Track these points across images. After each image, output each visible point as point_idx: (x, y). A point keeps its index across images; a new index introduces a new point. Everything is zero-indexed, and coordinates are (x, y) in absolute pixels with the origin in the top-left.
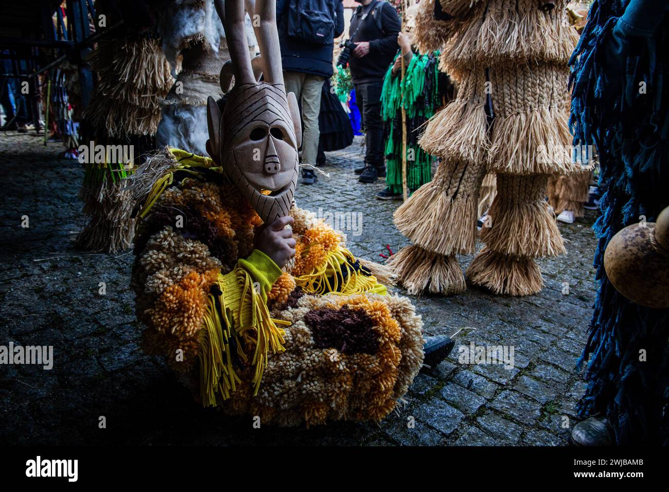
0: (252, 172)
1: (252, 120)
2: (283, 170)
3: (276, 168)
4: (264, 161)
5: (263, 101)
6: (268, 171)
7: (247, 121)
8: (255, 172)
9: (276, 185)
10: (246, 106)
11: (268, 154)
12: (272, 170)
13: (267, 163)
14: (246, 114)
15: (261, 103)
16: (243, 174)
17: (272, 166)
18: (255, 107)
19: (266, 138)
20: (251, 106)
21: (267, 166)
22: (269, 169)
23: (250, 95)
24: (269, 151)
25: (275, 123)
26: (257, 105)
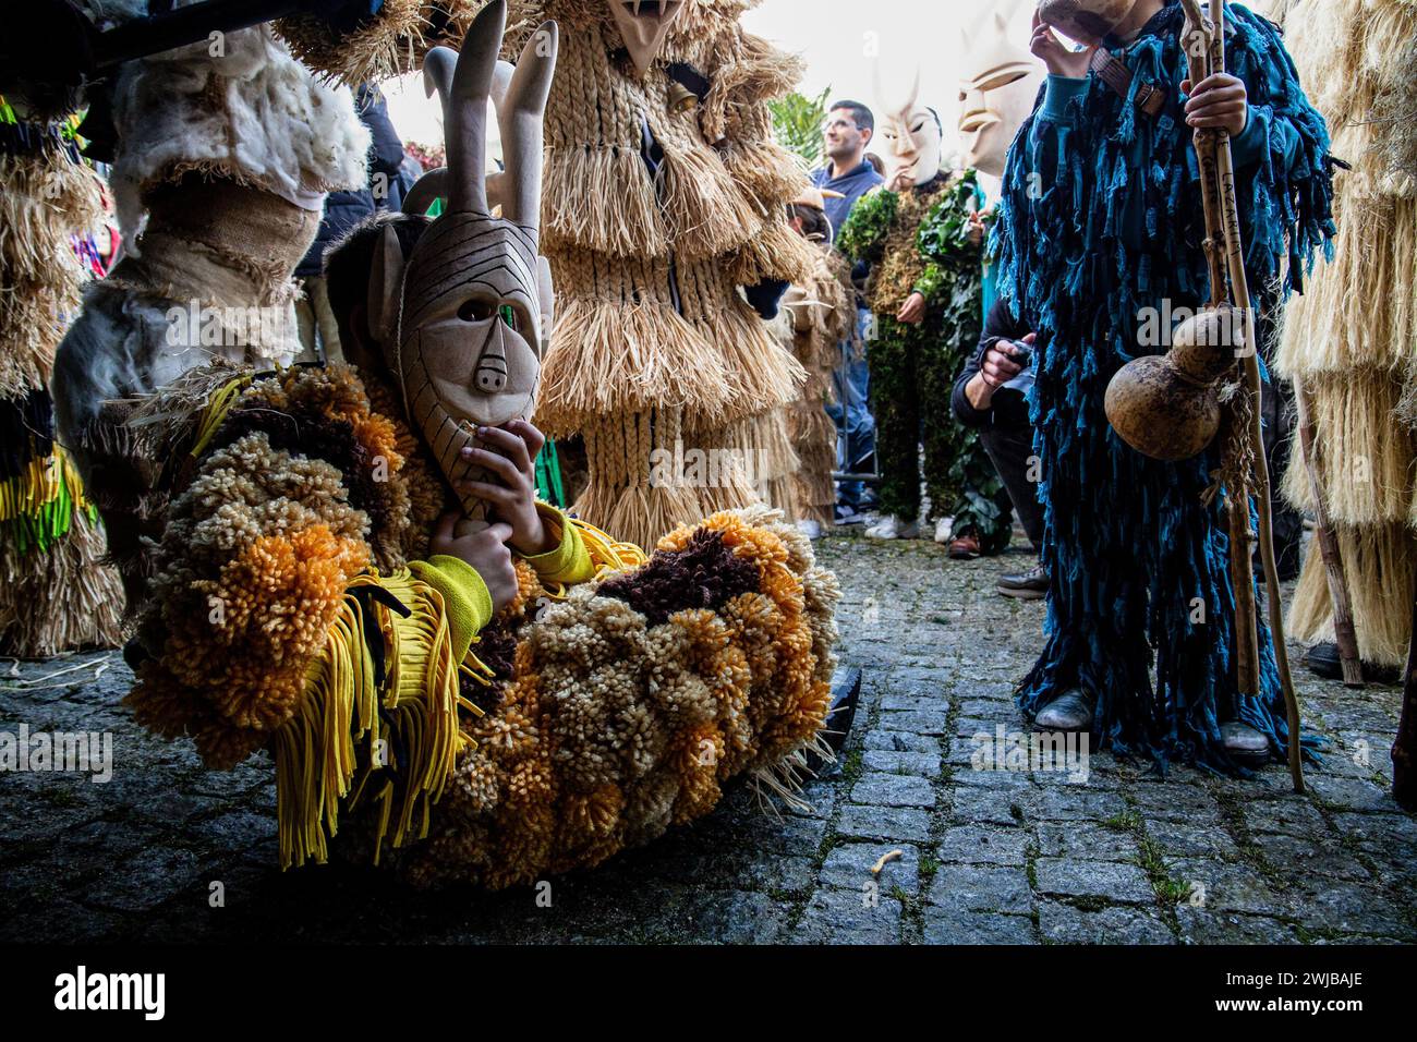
0: (448, 380)
1: (470, 281)
2: (510, 391)
3: (498, 383)
4: (479, 362)
5: (500, 249)
6: (482, 385)
7: (459, 279)
8: (455, 382)
9: (491, 415)
10: (462, 252)
11: (488, 352)
12: (491, 386)
13: (484, 368)
14: (459, 266)
15: (492, 252)
16: (430, 382)
17: (491, 376)
18: (478, 257)
19: (490, 320)
20: (472, 253)
21: (483, 374)
22: (485, 381)
23: (475, 233)
24: (490, 346)
25: (512, 296)
26: (485, 255)
